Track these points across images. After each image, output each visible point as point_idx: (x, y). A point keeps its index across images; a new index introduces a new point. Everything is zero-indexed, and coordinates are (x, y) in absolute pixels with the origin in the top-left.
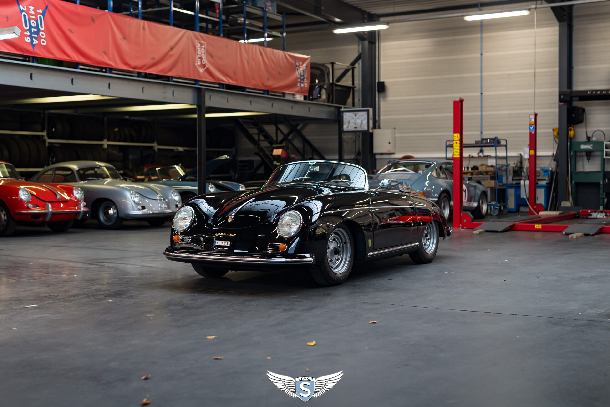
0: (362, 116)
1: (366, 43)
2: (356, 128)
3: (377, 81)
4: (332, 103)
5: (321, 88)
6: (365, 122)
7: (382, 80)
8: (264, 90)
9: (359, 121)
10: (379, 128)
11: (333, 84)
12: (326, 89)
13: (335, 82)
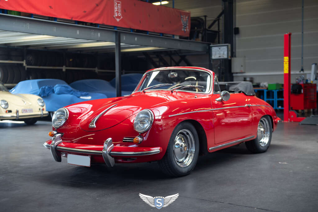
0: (224, 49)
2: (220, 56)
3: (234, 27)
4: (205, 41)
5: (198, 32)
6: (226, 53)
7: (237, 26)
8: (160, 33)
9: (222, 53)
10: (235, 57)
11: (206, 29)
12: (202, 33)
13: (207, 27)
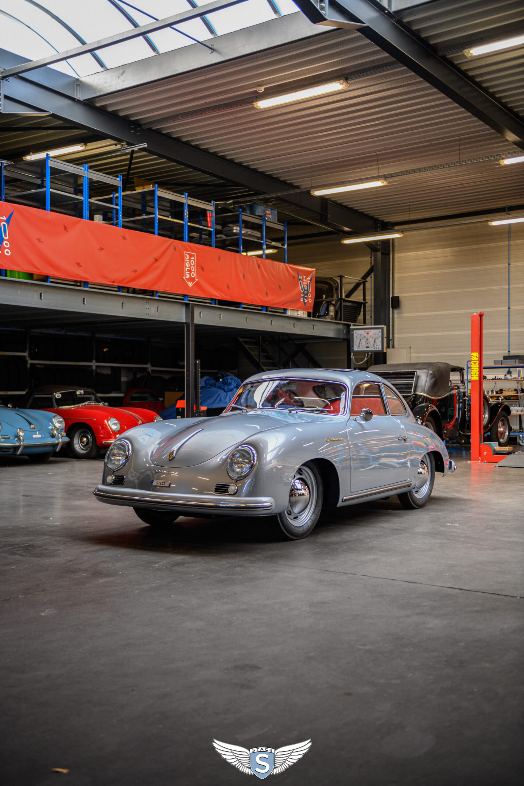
0: (375, 334)
1: (379, 254)
2: (367, 347)
3: (391, 296)
4: (341, 320)
5: (329, 304)
6: (379, 341)
7: (396, 295)
8: (262, 306)
9: (372, 341)
10: (393, 347)
11: (341, 299)
12: (334, 305)
13: (344, 297)
